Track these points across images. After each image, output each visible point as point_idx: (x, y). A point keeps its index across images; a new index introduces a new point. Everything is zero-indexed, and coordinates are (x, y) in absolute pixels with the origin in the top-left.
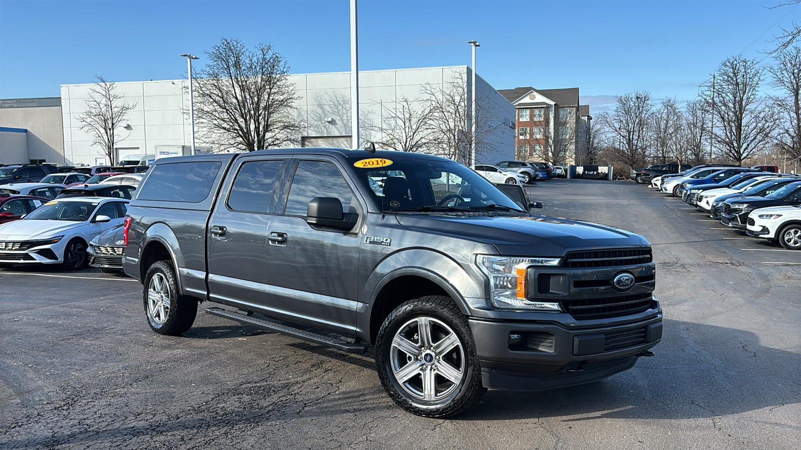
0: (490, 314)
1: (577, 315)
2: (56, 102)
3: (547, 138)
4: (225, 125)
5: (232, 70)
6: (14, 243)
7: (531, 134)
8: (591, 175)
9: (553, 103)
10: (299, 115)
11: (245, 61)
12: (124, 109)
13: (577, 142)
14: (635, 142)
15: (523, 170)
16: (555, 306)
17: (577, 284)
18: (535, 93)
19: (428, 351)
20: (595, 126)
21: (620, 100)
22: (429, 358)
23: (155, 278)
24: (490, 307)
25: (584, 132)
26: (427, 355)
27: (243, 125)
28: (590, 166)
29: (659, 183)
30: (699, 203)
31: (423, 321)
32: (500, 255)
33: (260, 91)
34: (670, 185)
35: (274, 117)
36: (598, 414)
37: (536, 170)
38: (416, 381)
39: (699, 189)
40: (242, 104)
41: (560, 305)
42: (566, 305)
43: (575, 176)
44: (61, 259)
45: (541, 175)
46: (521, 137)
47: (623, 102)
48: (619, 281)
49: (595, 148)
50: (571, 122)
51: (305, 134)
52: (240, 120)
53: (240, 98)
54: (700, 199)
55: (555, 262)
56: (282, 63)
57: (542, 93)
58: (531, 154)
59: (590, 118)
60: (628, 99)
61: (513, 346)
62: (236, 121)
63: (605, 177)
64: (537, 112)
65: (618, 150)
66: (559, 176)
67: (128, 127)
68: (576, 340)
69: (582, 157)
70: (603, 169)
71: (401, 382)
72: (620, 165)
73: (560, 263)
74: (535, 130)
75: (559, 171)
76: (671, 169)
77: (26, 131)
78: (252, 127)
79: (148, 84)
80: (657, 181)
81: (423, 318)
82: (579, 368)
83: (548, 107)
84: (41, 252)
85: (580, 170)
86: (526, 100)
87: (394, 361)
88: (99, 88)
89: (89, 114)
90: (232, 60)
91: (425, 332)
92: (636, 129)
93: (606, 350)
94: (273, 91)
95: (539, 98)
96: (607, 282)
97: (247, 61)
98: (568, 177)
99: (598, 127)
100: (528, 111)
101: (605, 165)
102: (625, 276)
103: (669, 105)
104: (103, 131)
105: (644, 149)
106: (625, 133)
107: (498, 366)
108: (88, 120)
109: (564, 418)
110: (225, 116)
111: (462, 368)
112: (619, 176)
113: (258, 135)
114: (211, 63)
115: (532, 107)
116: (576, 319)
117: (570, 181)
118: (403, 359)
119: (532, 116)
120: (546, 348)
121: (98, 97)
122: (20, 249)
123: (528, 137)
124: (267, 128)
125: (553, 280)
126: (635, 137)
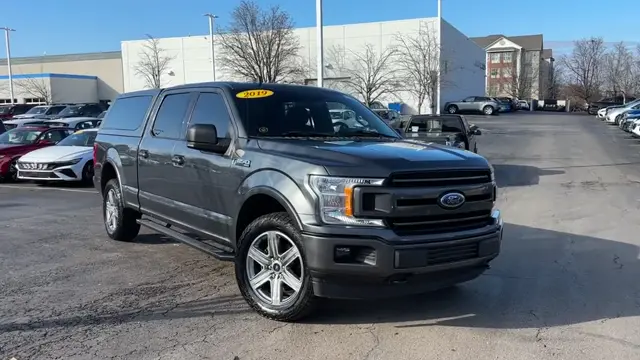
0: (320, 229)
1: (400, 231)
2: (117, 55)
3: (514, 77)
4: (244, 71)
5: (250, 27)
6: (43, 164)
7: (501, 74)
8: (551, 108)
9: (520, 48)
10: (304, 61)
11: (260, 19)
12: (167, 59)
13: (540, 80)
14: (589, 79)
15: (487, 103)
16: (378, 223)
17: (401, 203)
18: (505, 40)
19: (276, 262)
20: (557, 66)
21: (577, 43)
22: (276, 268)
23: (110, 193)
24: (320, 223)
25: (548, 73)
26: (276, 264)
27: (258, 70)
28: (551, 101)
29: (604, 114)
30: (634, 131)
31: (272, 235)
32: (329, 176)
33: (271, 43)
34: (613, 116)
35: (283, 63)
36: (434, 321)
37: (499, 104)
38: (266, 288)
39: (634, 118)
40: (256, 54)
41: (384, 222)
42: (390, 221)
43: (537, 109)
44: (80, 177)
45: (503, 108)
46: (493, 77)
47: (580, 46)
48: (445, 201)
49: (558, 85)
50: (535, 62)
51: (308, 77)
52: (256, 67)
53: (255, 48)
54: (634, 127)
55: (380, 182)
56: (289, 20)
57: (511, 39)
58: (501, 91)
59: (552, 60)
60: (584, 43)
61: (337, 259)
62: (253, 68)
63: (563, 110)
64: (506, 56)
65: (575, 87)
66: (524, 108)
67: (172, 74)
68: (397, 254)
69: (544, 93)
70: (561, 103)
71: (254, 287)
72: (575, 100)
73: (383, 183)
74: (504, 70)
75: (523, 105)
76: (617, 101)
77: (96, 78)
78: (265, 72)
79: (186, 39)
80: (602, 112)
81: (273, 232)
82: (404, 280)
83: (516, 51)
84: (63, 171)
85: (541, 103)
86: (497, 45)
87: (250, 270)
88: (148, 43)
89: (141, 63)
90: (249, 20)
91: (273, 245)
92: (591, 68)
93: (430, 264)
94: (282, 42)
95: (508, 44)
96: (434, 201)
97: (261, 18)
98: (531, 109)
99: (559, 67)
100: (499, 55)
101: (564, 98)
102: (452, 196)
103: (621, 48)
104: (151, 77)
105: (597, 86)
106: (581, 73)
107: (326, 277)
108: (141, 68)
109: (398, 324)
110: (244, 63)
111: (302, 278)
112: (575, 109)
113: (270, 79)
114: (233, 21)
115: (502, 52)
116: (398, 234)
117: (532, 113)
118: (257, 268)
119: (502, 59)
120: (370, 262)
121: (148, 51)
122: (48, 169)
123: (498, 76)
124: (277, 73)
125: (378, 199)
126: (590, 75)
